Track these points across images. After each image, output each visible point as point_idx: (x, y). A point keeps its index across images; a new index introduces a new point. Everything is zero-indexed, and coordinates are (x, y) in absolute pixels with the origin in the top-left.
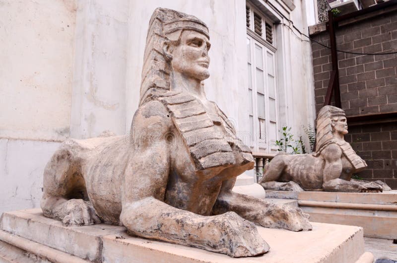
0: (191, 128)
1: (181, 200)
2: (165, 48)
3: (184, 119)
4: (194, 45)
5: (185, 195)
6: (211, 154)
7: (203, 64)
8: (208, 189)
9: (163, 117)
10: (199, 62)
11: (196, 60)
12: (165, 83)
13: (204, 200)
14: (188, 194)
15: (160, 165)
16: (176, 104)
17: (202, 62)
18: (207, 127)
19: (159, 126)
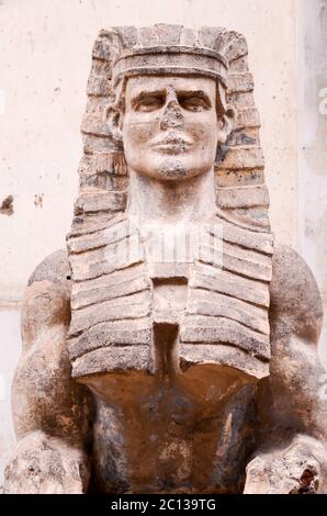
0: (95, 298)
1: (112, 443)
2: (110, 122)
3: (93, 281)
4: (145, 108)
5: (115, 433)
6: (91, 350)
7: (162, 149)
8: (177, 423)
9: (56, 281)
10: (154, 145)
11: (148, 143)
12: (113, 198)
13: (173, 446)
14: (119, 430)
15: (43, 373)
16: (90, 250)
17: (159, 144)
18: (131, 294)
19: (45, 300)
